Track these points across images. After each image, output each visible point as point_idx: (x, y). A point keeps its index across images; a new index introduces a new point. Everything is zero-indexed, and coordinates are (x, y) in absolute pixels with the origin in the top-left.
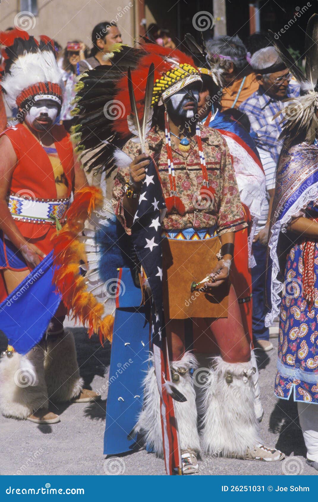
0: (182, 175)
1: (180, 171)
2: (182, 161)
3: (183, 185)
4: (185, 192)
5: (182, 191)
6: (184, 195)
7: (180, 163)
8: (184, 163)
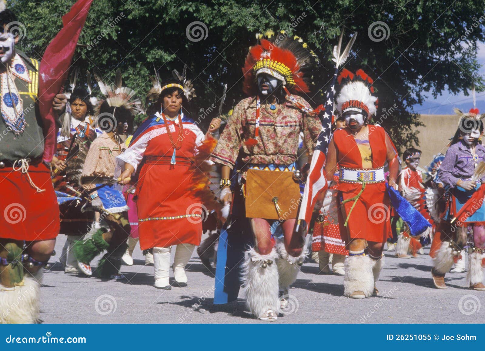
0: (270, 129)
1: (269, 126)
2: (272, 120)
3: (271, 136)
4: (271, 140)
5: (270, 140)
6: (271, 142)
7: (271, 122)
8: (273, 122)
